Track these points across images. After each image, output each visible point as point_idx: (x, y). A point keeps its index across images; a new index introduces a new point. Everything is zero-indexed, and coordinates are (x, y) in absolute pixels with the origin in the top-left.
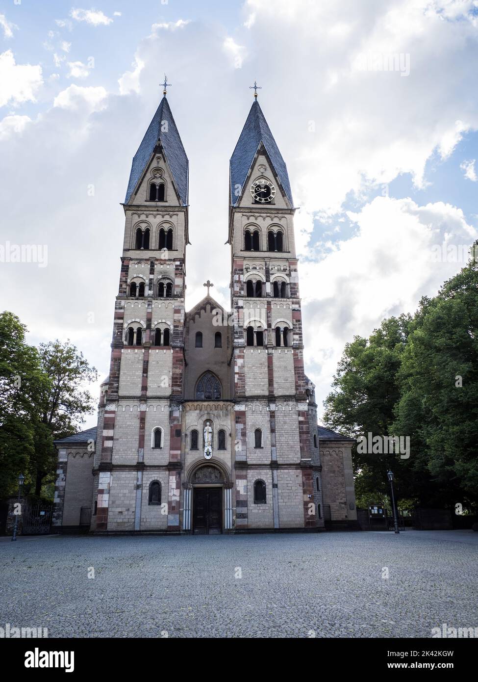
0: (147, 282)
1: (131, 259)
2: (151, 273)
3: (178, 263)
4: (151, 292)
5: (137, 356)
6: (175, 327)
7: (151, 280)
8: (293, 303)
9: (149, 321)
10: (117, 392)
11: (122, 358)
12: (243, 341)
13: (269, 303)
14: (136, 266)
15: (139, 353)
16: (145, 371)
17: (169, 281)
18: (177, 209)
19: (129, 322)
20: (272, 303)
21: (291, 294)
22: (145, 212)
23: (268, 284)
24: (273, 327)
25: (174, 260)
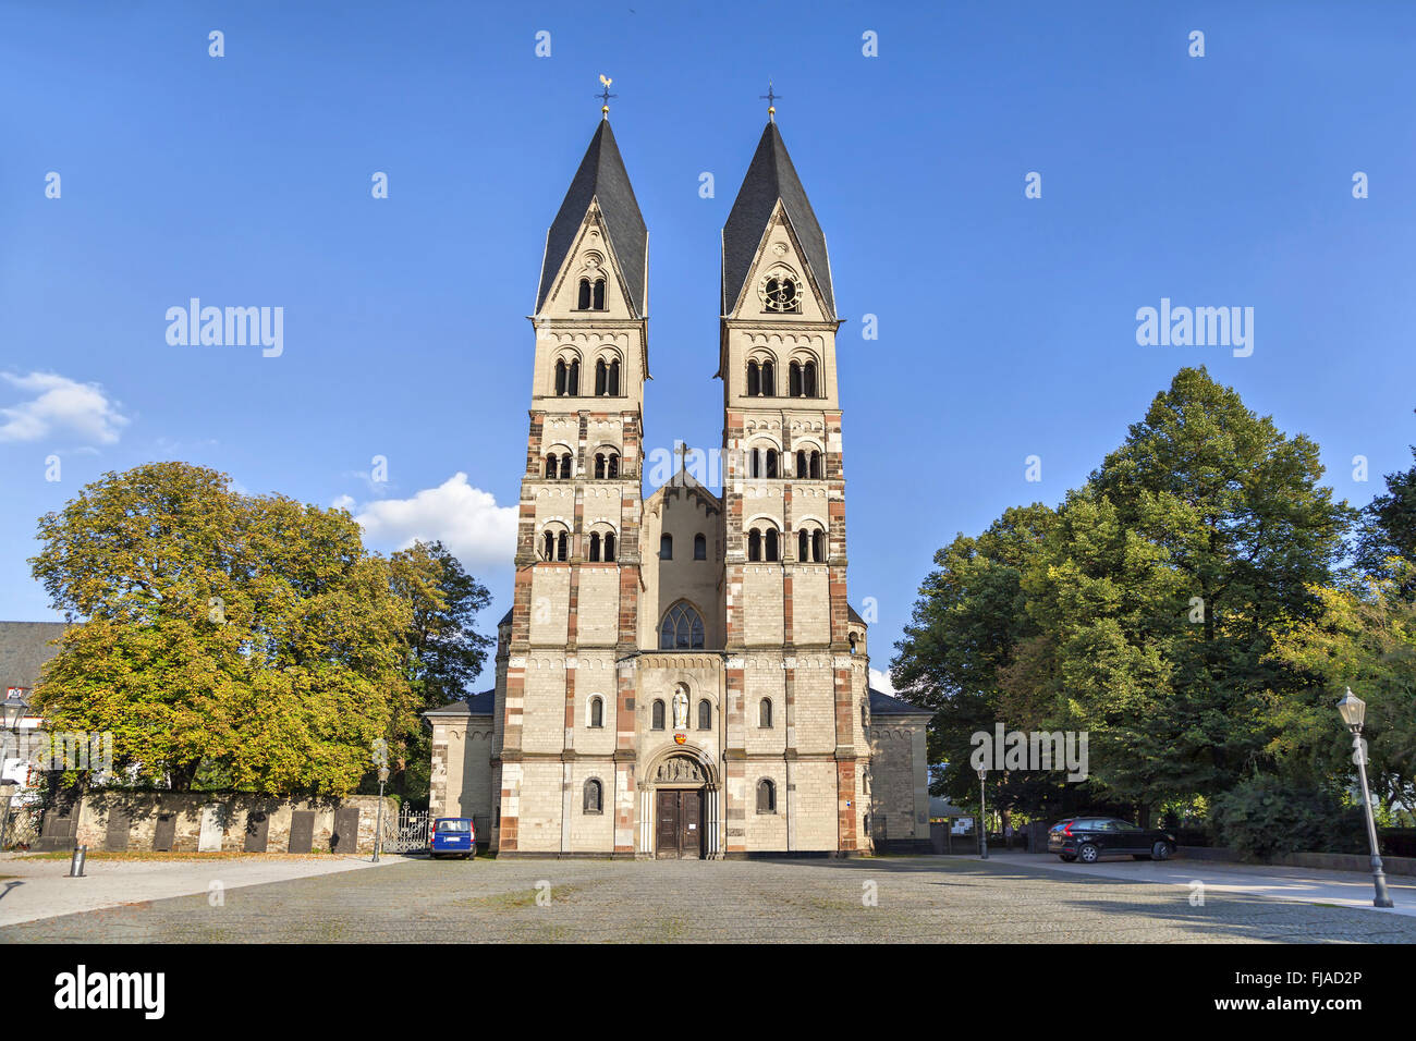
0: (575, 452)
1: (548, 414)
2: (581, 438)
3: (628, 419)
4: (582, 471)
5: (559, 578)
6: (622, 529)
7: (581, 449)
8: (830, 488)
9: (579, 519)
10: (527, 637)
11: (534, 582)
12: (742, 552)
13: (788, 488)
14: (557, 425)
15: (563, 572)
16: (573, 603)
17: (615, 451)
18: (626, 325)
19: (545, 521)
20: (794, 487)
21: (828, 472)
22: (570, 331)
23: (787, 455)
24: (795, 528)
25: (622, 414)
